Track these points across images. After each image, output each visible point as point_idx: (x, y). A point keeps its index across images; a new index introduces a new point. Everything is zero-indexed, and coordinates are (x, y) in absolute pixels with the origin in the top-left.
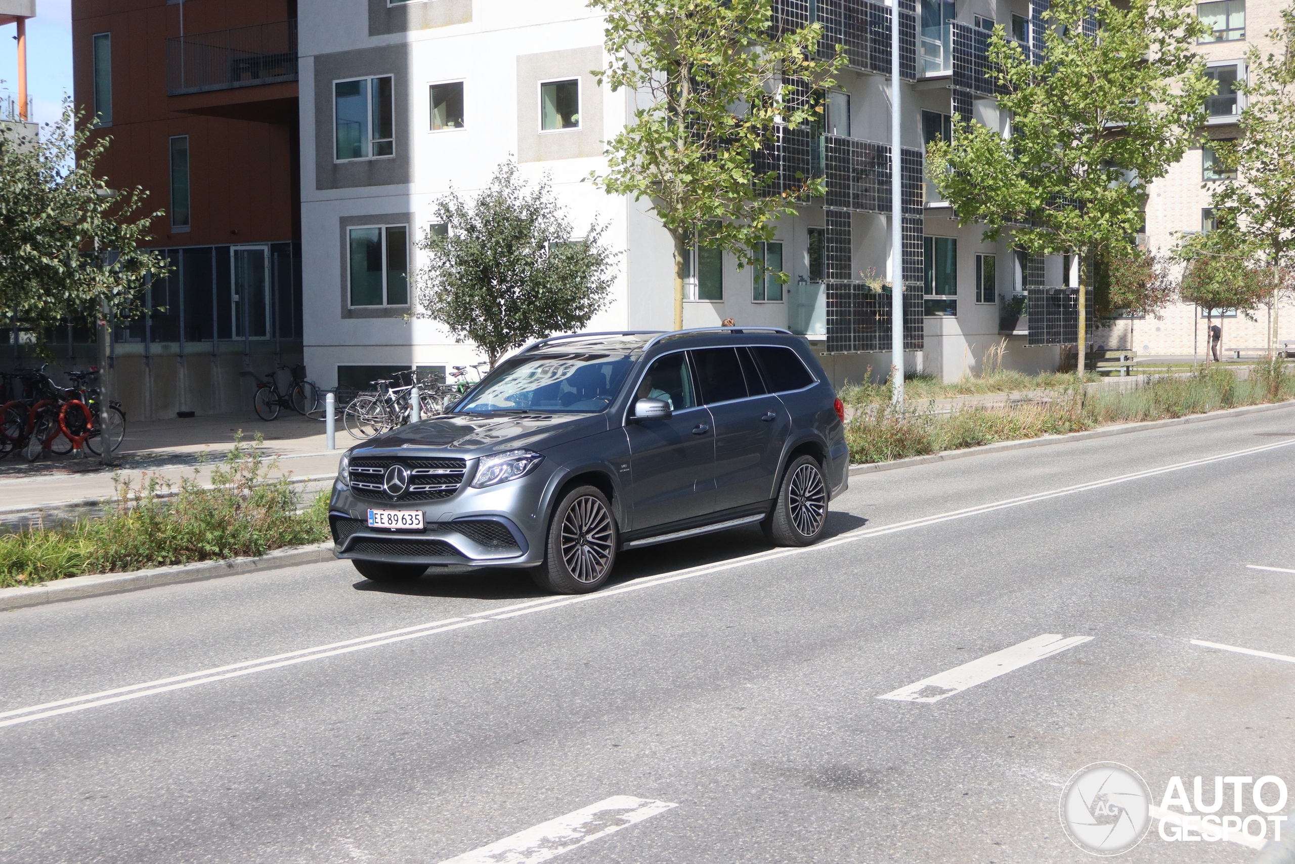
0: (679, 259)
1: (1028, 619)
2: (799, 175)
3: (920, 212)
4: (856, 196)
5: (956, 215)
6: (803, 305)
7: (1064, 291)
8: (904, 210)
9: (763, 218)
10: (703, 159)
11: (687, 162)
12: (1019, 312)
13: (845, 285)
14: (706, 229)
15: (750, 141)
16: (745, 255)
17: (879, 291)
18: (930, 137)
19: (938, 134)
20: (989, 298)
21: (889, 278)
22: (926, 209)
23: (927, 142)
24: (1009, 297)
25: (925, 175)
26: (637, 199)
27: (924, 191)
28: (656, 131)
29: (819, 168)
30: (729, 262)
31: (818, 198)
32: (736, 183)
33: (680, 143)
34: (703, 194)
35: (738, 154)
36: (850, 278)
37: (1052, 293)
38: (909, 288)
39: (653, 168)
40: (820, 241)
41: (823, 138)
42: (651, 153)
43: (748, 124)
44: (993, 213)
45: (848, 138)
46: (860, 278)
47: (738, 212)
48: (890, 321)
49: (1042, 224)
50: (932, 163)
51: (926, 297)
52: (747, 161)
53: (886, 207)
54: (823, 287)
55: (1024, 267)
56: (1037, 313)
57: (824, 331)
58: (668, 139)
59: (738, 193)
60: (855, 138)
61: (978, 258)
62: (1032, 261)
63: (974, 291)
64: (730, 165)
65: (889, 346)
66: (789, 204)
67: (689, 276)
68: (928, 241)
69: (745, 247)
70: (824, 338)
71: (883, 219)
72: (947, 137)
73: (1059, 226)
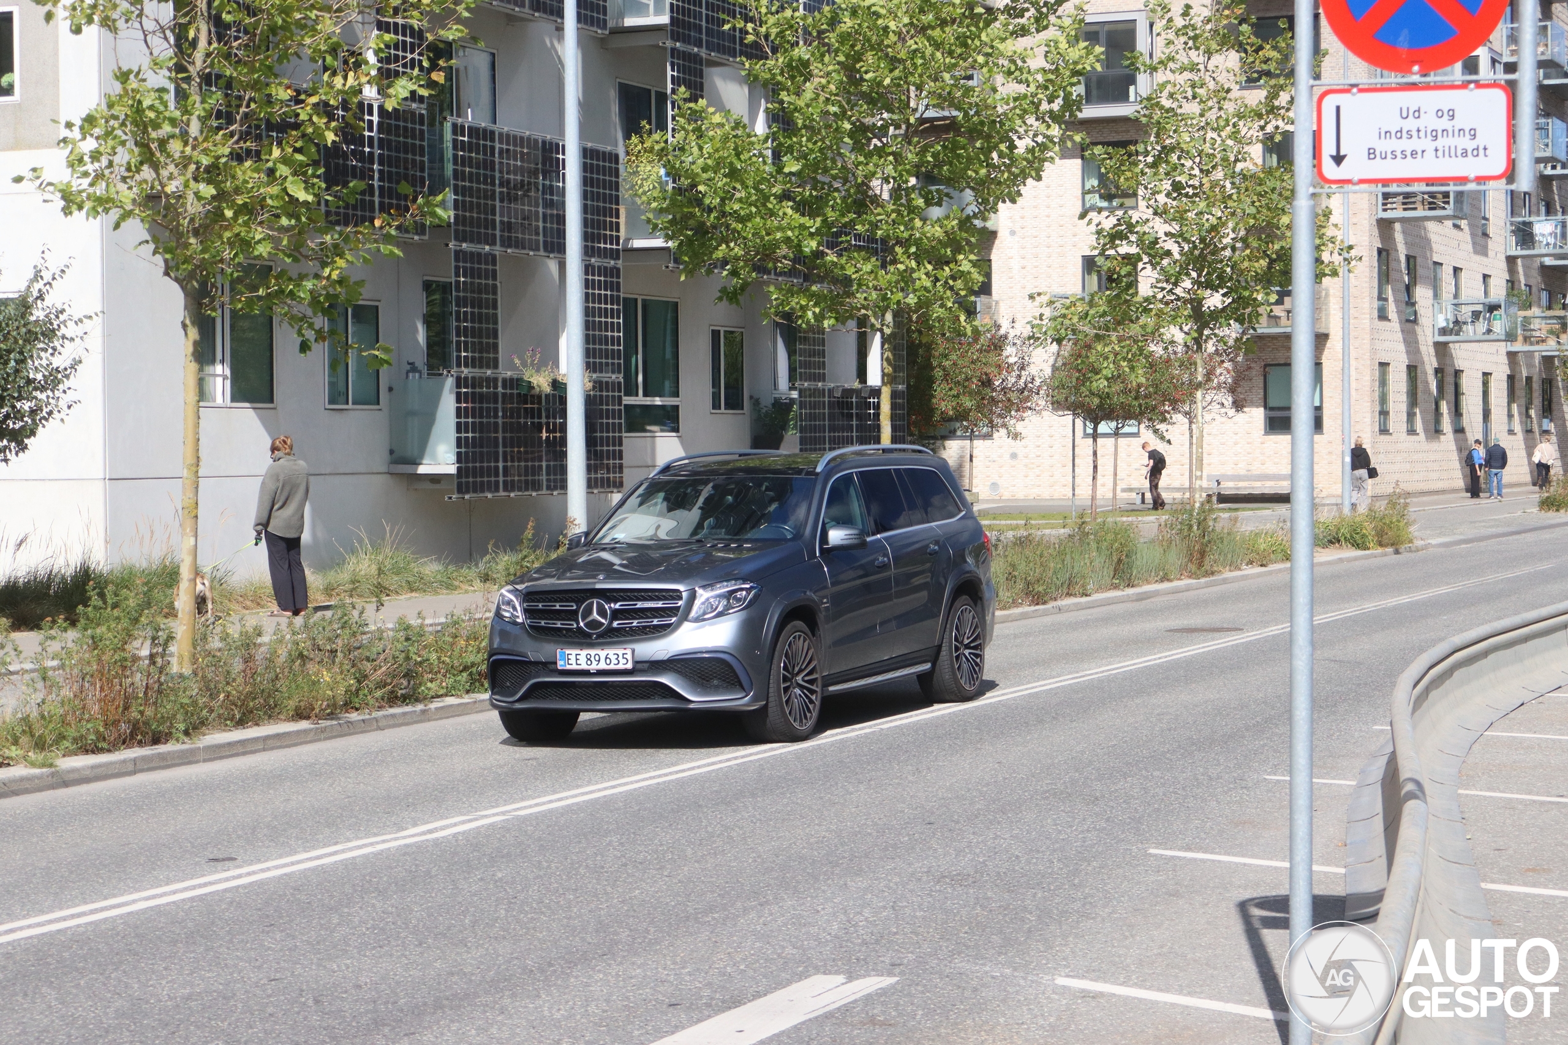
0: (194, 333)
1: (790, 950)
2: (405, 188)
3: (615, 255)
4: (508, 227)
5: (677, 261)
6: (412, 413)
7: (857, 392)
8: (588, 251)
9: (340, 263)
10: (238, 157)
11: (205, 161)
12: (784, 427)
13: (488, 379)
14: (239, 280)
15: (317, 129)
16: (311, 326)
17: (547, 389)
18: (631, 128)
19: (644, 123)
20: (734, 401)
21: (563, 368)
22: (627, 250)
23: (627, 137)
24: (767, 402)
25: (624, 193)
26: (117, 226)
27: (622, 220)
28: (151, 108)
29: (442, 176)
30: (285, 339)
31: (440, 228)
32: (294, 200)
33: (194, 129)
34: (236, 215)
35: (297, 150)
36: (496, 367)
37: (838, 394)
38: (598, 385)
39: (147, 173)
40: (445, 302)
41: (448, 127)
42: (143, 145)
43: (314, 100)
44: (737, 259)
45: (491, 127)
46: (513, 367)
47: (296, 251)
48: (563, 442)
49: (821, 280)
50: (636, 173)
51: (628, 400)
52: (316, 164)
53: (558, 246)
54: (450, 382)
55: (791, 353)
56: (814, 429)
57: (452, 458)
58: (173, 122)
59: (298, 219)
60: (505, 125)
61: (715, 335)
62: (805, 340)
63: (708, 390)
64: (283, 170)
65: (561, 484)
66: (387, 239)
67: (213, 362)
68: (630, 305)
69: (309, 312)
70: (452, 470)
71: (553, 266)
72: (662, 126)
73: (847, 281)
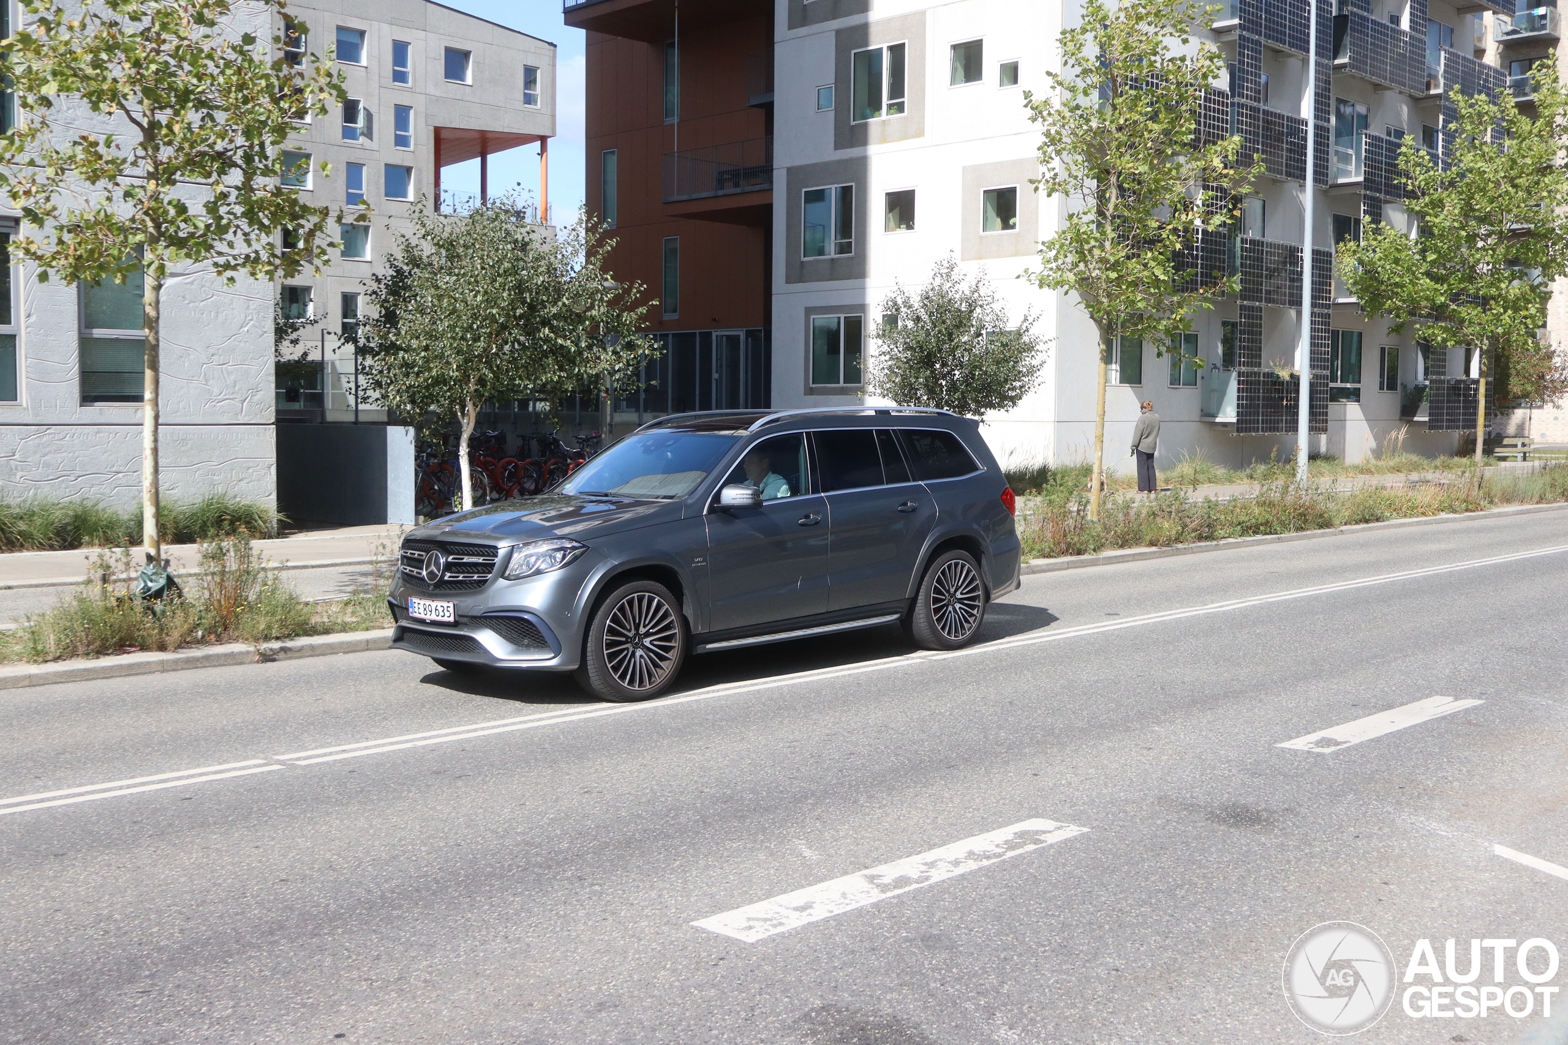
0: (1103, 347)
1: (1420, 681)
2: (1215, 273)
3: (1328, 306)
4: (1268, 292)
5: (1363, 309)
6: (1214, 390)
7: (1464, 382)
8: (1313, 305)
9: (1181, 311)
10: (1128, 258)
11: (1112, 260)
12: (1420, 400)
13: (1255, 373)
14: (1128, 321)
15: (1171, 242)
16: (1164, 344)
17: (1287, 378)
18: (1339, 238)
19: (1347, 235)
20: (1392, 386)
21: (1297, 367)
22: (1334, 304)
23: (1337, 243)
24: (1411, 386)
25: (1335, 273)
26: (1066, 293)
27: (1333, 288)
28: (1085, 233)
29: (1234, 266)
30: (1149, 351)
31: (1233, 295)
32: (1157, 279)
33: (1107, 244)
34: (1127, 289)
35: (1160, 253)
36: (1260, 366)
37: (1453, 382)
38: (1316, 377)
39: (1082, 266)
40: (1233, 332)
41: (1238, 240)
42: (1081, 253)
43: (1170, 227)
44: (1398, 308)
45: (1262, 239)
46: (1269, 367)
47: (1158, 305)
48: (1297, 406)
49: (1445, 319)
50: (1341, 262)
51: (1332, 385)
52: (1168, 260)
53: (1297, 302)
54: (1234, 374)
55: (1425, 358)
56: (1438, 401)
57: (1235, 414)
58: (1096, 239)
59: (1159, 289)
60: (1268, 239)
61: (1383, 350)
62: (1433, 353)
63: (1378, 380)
64: (1152, 264)
65: (1295, 429)
66: (1206, 300)
67: (1111, 363)
68: (1335, 334)
69: (1163, 337)
70: (1234, 420)
71: (1293, 313)
72: (1357, 238)
73: (1463, 321)
